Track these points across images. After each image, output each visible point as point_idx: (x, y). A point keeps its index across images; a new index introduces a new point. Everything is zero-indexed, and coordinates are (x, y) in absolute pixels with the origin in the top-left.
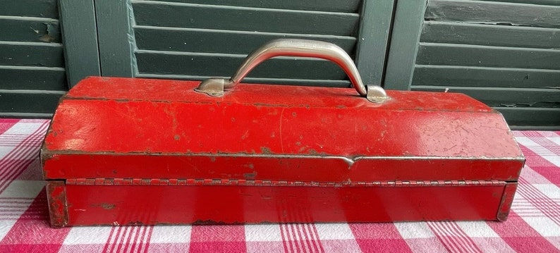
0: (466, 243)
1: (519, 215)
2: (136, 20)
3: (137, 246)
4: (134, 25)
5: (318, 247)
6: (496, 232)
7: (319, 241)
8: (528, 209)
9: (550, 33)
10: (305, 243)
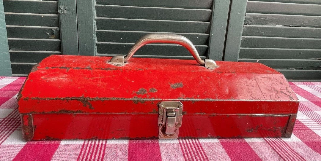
0: (283, 145)
1: (310, 128)
2: (97, 27)
3: (100, 146)
4: (96, 30)
5: (200, 147)
6: (299, 138)
7: (199, 143)
8: (315, 125)
9: (312, 30)
10: (192, 145)
